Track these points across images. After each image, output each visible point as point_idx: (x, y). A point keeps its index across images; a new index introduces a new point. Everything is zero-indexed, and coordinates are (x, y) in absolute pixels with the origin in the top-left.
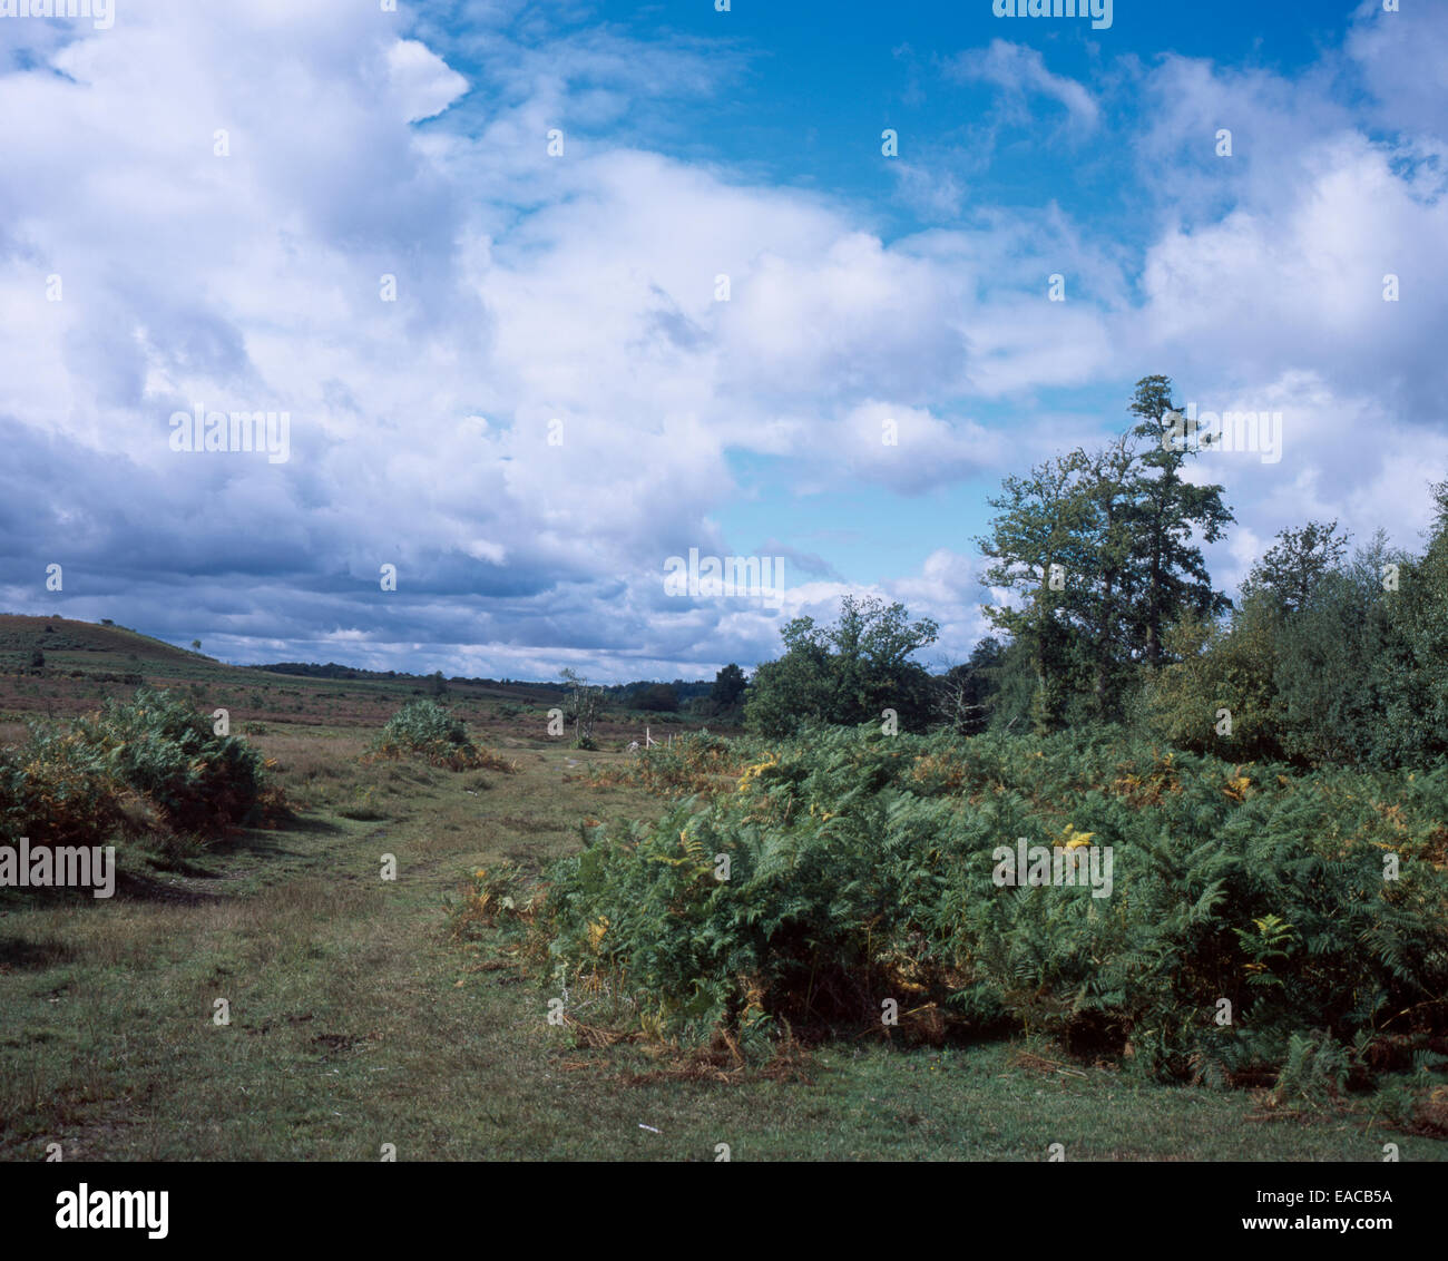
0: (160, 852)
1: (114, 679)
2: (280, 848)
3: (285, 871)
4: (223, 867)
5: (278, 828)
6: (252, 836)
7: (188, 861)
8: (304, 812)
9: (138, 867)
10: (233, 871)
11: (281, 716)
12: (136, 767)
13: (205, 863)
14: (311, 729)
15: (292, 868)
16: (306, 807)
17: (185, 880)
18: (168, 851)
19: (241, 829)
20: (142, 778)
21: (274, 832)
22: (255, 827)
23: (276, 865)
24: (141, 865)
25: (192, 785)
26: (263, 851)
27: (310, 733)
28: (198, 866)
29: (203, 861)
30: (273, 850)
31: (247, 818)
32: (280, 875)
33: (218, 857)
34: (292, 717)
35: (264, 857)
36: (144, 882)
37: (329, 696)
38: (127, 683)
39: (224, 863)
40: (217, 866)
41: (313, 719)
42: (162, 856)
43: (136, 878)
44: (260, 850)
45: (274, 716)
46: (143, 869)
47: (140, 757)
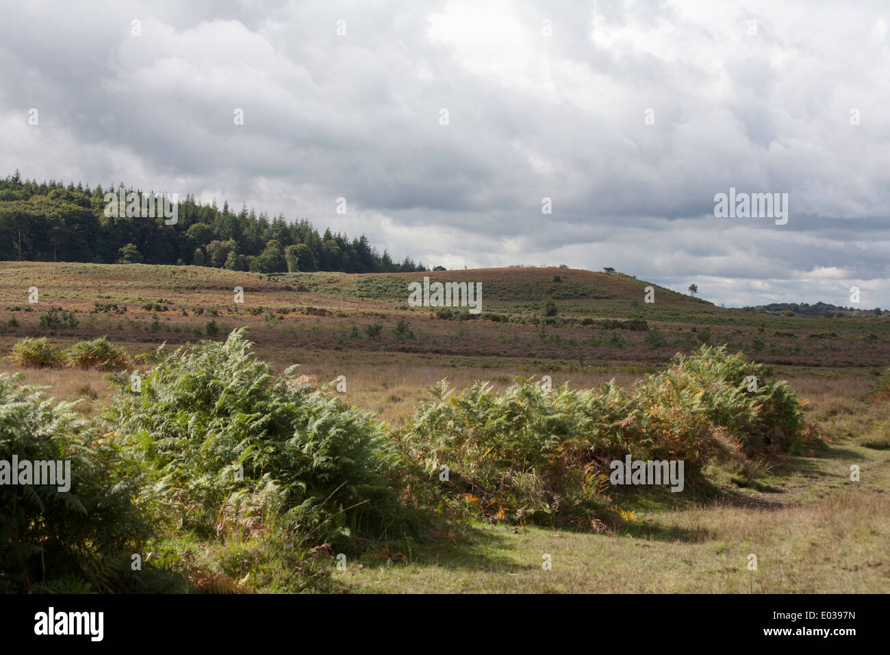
0: (739, 474)
1: (621, 326)
2: (822, 471)
3: (831, 487)
4: (783, 485)
5: (817, 456)
6: (799, 462)
7: (758, 481)
8: (833, 444)
9: (726, 484)
10: (790, 488)
11: (782, 359)
12: (714, 409)
13: (770, 482)
14: (813, 370)
15: (835, 485)
16: (833, 439)
17: (761, 494)
18: (745, 473)
19: (789, 456)
20: (719, 416)
21: (815, 459)
22: (799, 455)
23: (822, 483)
24: (728, 483)
25: (753, 422)
26: (811, 473)
27: (812, 374)
28: (765, 485)
29: (768, 481)
30: (818, 472)
31: (792, 448)
32: (828, 490)
33: (778, 478)
34: (792, 359)
35: (812, 477)
36: (732, 495)
37: (821, 337)
38: (633, 329)
39: (783, 482)
40: (779, 485)
41: (811, 360)
42: (742, 476)
43: (726, 492)
44: (809, 472)
45: (777, 358)
46: (729, 485)
47: (717, 400)
